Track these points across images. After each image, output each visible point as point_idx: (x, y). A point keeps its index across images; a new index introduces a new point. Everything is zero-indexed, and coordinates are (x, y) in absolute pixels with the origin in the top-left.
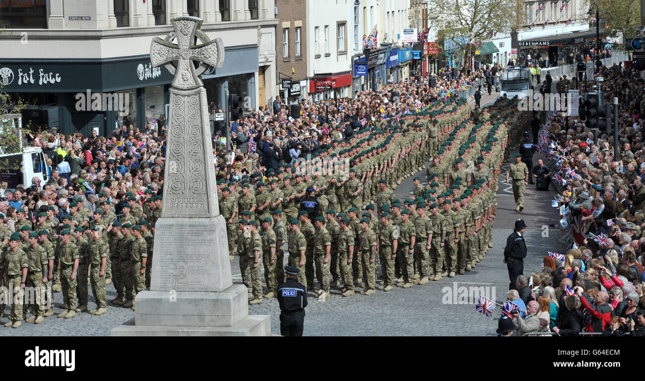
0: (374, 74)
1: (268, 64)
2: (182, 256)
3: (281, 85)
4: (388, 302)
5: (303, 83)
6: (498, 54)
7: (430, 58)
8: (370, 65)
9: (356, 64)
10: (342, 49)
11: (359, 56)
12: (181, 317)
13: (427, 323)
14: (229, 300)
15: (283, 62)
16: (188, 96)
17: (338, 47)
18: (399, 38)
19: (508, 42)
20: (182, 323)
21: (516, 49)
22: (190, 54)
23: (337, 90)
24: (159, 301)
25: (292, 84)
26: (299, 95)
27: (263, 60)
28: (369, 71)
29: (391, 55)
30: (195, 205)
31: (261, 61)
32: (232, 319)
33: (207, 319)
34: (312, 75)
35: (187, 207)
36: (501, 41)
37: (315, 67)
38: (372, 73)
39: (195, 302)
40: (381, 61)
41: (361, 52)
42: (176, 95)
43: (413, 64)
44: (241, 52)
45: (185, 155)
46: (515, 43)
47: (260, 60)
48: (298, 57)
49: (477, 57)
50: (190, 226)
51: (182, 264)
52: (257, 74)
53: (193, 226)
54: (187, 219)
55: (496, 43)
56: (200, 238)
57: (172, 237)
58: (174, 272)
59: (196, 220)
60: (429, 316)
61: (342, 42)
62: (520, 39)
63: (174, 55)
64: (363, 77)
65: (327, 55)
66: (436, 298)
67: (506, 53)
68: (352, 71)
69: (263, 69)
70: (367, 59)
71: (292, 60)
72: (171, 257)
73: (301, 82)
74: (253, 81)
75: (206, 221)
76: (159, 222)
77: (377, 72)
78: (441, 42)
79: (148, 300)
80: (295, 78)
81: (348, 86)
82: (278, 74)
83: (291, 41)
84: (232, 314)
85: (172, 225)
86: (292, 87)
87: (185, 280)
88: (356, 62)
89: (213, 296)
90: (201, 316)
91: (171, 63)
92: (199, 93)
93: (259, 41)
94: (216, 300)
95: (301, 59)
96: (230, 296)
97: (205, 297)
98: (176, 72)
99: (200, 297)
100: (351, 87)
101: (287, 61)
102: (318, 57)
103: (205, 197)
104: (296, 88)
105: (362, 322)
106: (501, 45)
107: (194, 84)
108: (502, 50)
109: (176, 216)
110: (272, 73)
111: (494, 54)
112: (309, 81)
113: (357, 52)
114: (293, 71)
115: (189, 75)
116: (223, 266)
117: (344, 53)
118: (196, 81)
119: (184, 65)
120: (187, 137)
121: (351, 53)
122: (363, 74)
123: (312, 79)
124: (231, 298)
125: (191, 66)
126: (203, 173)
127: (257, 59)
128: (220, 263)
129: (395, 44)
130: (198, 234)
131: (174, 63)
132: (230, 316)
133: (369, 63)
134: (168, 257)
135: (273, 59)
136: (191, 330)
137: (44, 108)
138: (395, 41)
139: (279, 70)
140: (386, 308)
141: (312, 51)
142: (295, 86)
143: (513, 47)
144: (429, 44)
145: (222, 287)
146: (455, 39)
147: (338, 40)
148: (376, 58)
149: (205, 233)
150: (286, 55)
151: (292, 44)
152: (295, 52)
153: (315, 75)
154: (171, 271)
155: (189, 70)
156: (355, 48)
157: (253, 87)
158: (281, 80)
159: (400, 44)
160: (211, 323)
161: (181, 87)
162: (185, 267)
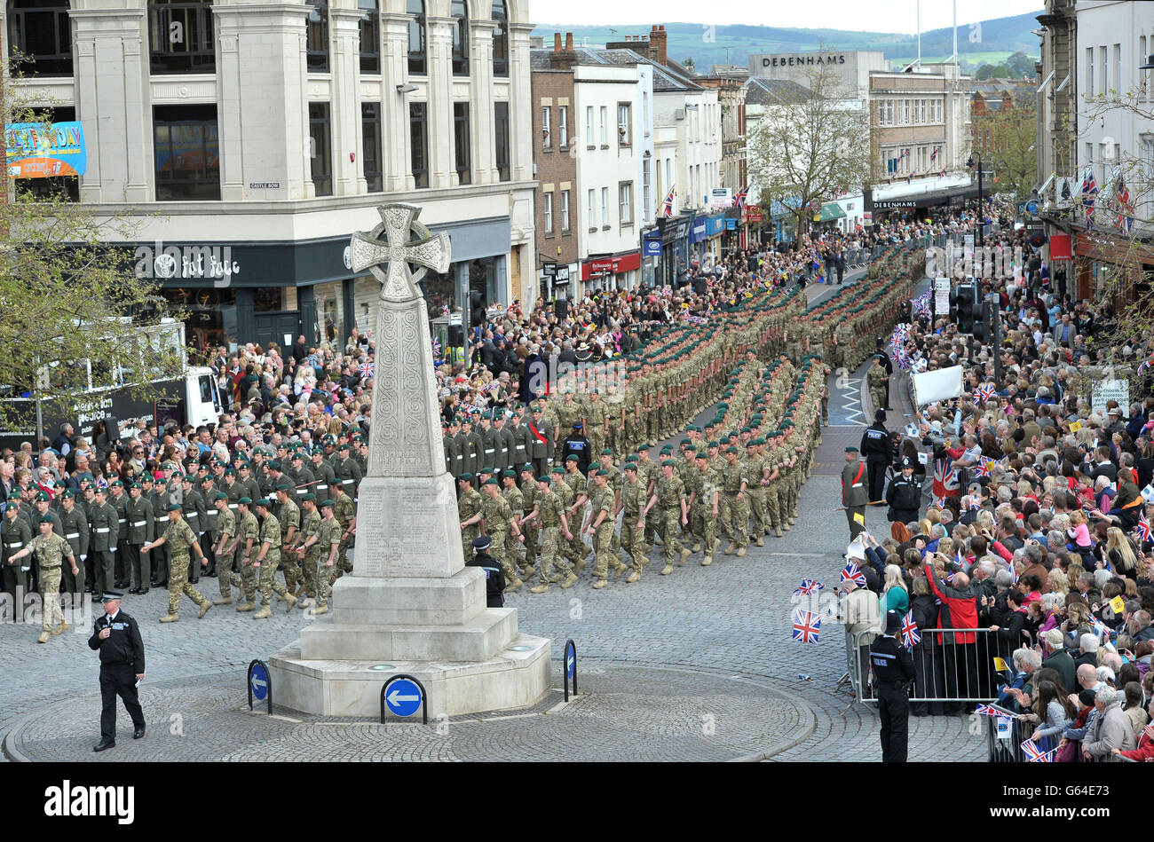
0: (672, 253)
1: (523, 242)
2: (395, 529)
3: (542, 271)
4: (682, 583)
5: (573, 268)
6: (845, 220)
7: (750, 227)
8: (666, 241)
9: (645, 240)
10: (626, 219)
11: (650, 228)
12: (395, 612)
13: (735, 611)
14: (459, 590)
15: (544, 239)
16: (402, 311)
17: (621, 216)
18: (706, 202)
19: (859, 202)
20: (396, 620)
21: (870, 213)
22: (405, 254)
23: (620, 276)
24: (365, 590)
25: (556, 269)
26: (568, 283)
27: (517, 237)
28: (664, 248)
29: (696, 226)
30: (412, 460)
31: (514, 239)
32: (465, 614)
33: (431, 614)
34: (584, 256)
35: (401, 462)
36: (849, 201)
37: (590, 245)
38: (668, 252)
39: (414, 592)
40: (681, 235)
41: (654, 223)
42: (386, 309)
43: (726, 237)
44: (487, 227)
45: (399, 392)
46: (868, 204)
47: (513, 237)
48: (565, 232)
49: (817, 224)
50: (406, 488)
51: (395, 540)
52: (509, 257)
53: (411, 488)
54: (403, 479)
55: (843, 204)
56: (420, 504)
57: (382, 504)
58: (386, 551)
59: (414, 480)
60: (738, 602)
61: (626, 210)
62: (875, 198)
63: (383, 256)
64: (656, 258)
65: (607, 228)
66: (748, 577)
67: (856, 218)
68: (641, 250)
69: (517, 249)
70: (661, 232)
71: (558, 236)
72: (381, 530)
73: (570, 266)
74: (503, 266)
75: (429, 481)
76: (364, 483)
77: (675, 250)
78: (765, 206)
79: (350, 589)
80: (561, 261)
81: (636, 270)
82: (538, 256)
83: (556, 209)
84: (464, 606)
85: (380, 488)
86: (557, 274)
87: (399, 562)
88: (646, 236)
89: (438, 583)
90: (422, 611)
91: (380, 266)
92: (416, 306)
93: (511, 212)
94: (443, 590)
95: (571, 235)
96: (462, 583)
97: (427, 585)
98: (386, 280)
99: (421, 586)
100: (640, 272)
101: (550, 238)
102: (593, 230)
103: (425, 448)
104: (563, 274)
105: (645, 612)
106: (849, 207)
107: (411, 295)
108: (850, 215)
109: (387, 474)
110: (529, 255)
111: (840, 220)
112: (580, 264)
113: (648, 224)
114: (559, 251)
115: (404, 282)
116: (451, 544)
117: (631, 224)
118: (413, 291)
119: (397, 268)
120: (400, 367)
121: (639, 224)
122: (656, 254)
123: (585, 262)
124: (463, 586)
125: (406, 270)
126: (423, 416)
127: (509, 235)
128: (447, 538)
129: (700, 210)
130: (416, 500)
131: (383, 266)
132: (462, 610)
133: (664, 237)
134: (377, 530)
135: (531, 235)
136: (408, 630)
137: (218, 308)
138: (701, 206)
139: (539, 249)
140: (679, 591)
141: (584, 224)
142: (561, 272)
143: (866, 209)
144: (749, 207)
145: (449, 571)
146: (784, 201)
147: (621, 206)
148: (675, 230)
149: (427, 499)
150: (549, 229)
151: (556, 215)
152: (562, 225)
153: (590, 256)
154: (381, 550)
155: (404, 275)
156: (645, 218)
157: (503, 275)
158: (542, 264)
159: (708, 211)
160: (436, 621)
161: (393, 299)
162: (400, 543)
